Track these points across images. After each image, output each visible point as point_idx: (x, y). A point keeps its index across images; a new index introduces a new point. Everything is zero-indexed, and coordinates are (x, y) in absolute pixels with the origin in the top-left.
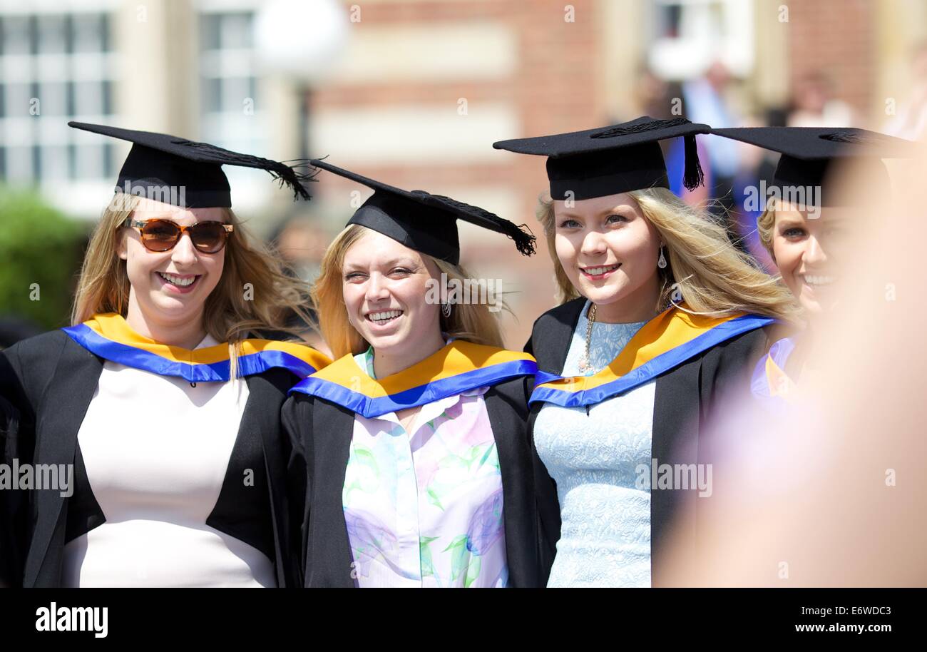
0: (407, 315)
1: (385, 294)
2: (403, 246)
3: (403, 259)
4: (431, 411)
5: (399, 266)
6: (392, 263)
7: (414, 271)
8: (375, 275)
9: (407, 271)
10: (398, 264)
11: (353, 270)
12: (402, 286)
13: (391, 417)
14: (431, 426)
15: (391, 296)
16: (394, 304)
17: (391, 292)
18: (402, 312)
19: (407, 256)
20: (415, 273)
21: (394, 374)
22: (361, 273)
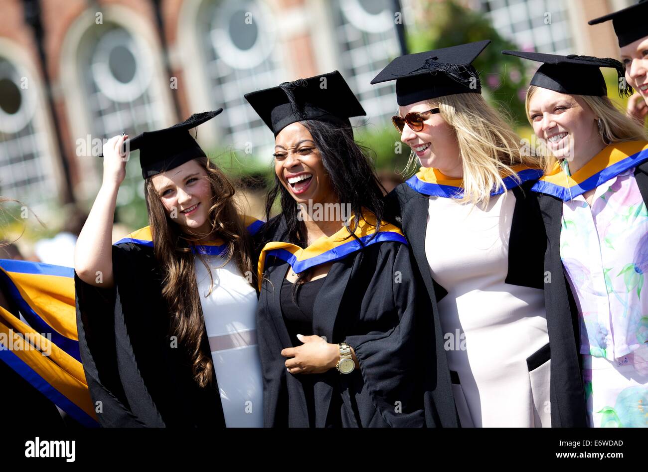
0: (570, 134)
1: (553, 124)
2: (559, 93)
3: (559, 101)
4: (602, 189)
5: (558, 105)
6: (553, 105)
7: (568, 107)
8: (545, 114)
9: (564, 108)
10: (557, 105)
11: (534, 114)
12: (562, 117)
13: (580, 198)
14: (604, 199)
15: (558, 125)
16: (561, 129)
17: (557, 123)
18: (567, 133)
19: (562, 99)
20: (569, 108)
21: (578, 170)
22: (538, 115)
